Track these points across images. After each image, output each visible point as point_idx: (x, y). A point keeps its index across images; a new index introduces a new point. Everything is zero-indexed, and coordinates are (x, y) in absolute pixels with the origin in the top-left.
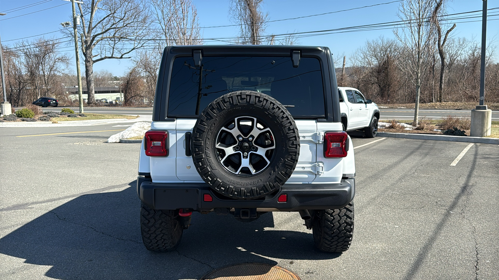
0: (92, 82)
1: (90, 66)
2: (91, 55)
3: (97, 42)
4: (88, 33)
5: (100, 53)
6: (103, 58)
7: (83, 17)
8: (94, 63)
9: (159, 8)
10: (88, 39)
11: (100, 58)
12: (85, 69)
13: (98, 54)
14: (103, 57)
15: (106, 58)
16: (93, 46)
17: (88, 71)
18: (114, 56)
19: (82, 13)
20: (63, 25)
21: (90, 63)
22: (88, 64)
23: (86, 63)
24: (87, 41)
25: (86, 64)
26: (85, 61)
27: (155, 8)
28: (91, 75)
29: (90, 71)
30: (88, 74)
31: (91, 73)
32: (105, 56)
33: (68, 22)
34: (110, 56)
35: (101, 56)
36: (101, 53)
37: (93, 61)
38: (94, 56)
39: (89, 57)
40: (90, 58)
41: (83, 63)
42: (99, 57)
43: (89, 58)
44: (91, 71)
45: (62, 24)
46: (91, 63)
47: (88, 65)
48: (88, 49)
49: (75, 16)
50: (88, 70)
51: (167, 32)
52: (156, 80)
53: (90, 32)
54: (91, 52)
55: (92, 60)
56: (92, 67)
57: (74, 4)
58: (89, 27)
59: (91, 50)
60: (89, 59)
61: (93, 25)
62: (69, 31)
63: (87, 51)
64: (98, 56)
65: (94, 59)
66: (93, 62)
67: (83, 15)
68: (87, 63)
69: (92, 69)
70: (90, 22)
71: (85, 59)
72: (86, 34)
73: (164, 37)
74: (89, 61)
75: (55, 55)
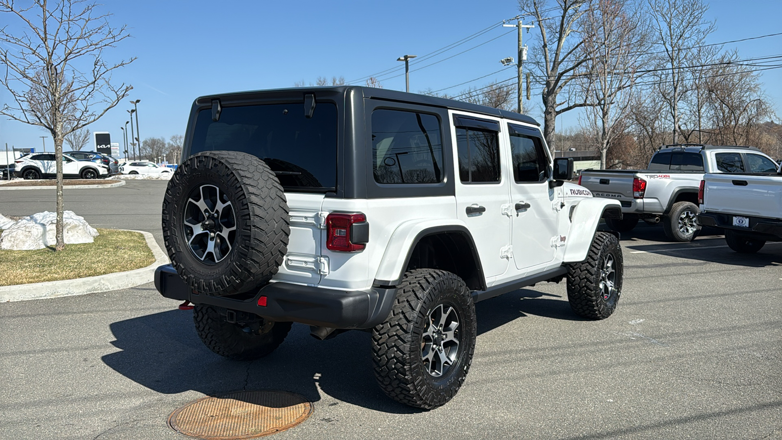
0: (552, 143)
1: (551, 119)
2: (554, 103)
3: (566, 83)
4: (553, 70)
5: (567, 99)
6: (571, 107)
7: (546, 47)
8: (557, 115)
9: (665, 19)
10: (552, 78)
11: (567, 106)
12: (544, 125)
13: (565, 100)
14: (572, 105)
15: (575, 106)
16: (559, 90)
17: (548, 128)
18: (588, 102)
19: (546, 40)
20: (503, 63)
21: (551, 115)
22: (549, 117)
23: (545, 115)
24: (550, 83)
25: (545, 117)
26: (544, 113)
27: (657, 20)
28: (552, 134)
29: (550, 128)
30: (547, 132)
31: (551, 130)
32: (574, 104)
33: (509, 58)
34: (582, 102)
35: (568, 103)
36: (569, 100)
37: (557, 112)
38: (558, 105)
39: (551, 106)
40: (553, 107)
41: (541, 116)
42: (565, 106)
43: (551, 108)
44: (552, 128)
45: (502, 61)
46: (553, 115)
47: (548, 119)
48: (551, 93)
49: (520, 47)
50: (548, 125)
51: (675, 58)
52: (652, 137)
53: (555, 68)
54: (554, 99)
55: (555, 110)
56: (554, 121)
57: (521, 30)
58: (554, 62)
59: (555, 96)
60: (551, 110)
61: (561, 58)
62: (529, 70)
63: (549, 97)
64: (565, 104)
65: (558, 109)
66: (555, 114)
67: (547, 44)
68: (547, 115)
69: (554, 124)
70: (556, 54)
71: (544, 109)
72: (549, 73)
73: (669, 65)
74: (551, 112)
75: (509, 106)
